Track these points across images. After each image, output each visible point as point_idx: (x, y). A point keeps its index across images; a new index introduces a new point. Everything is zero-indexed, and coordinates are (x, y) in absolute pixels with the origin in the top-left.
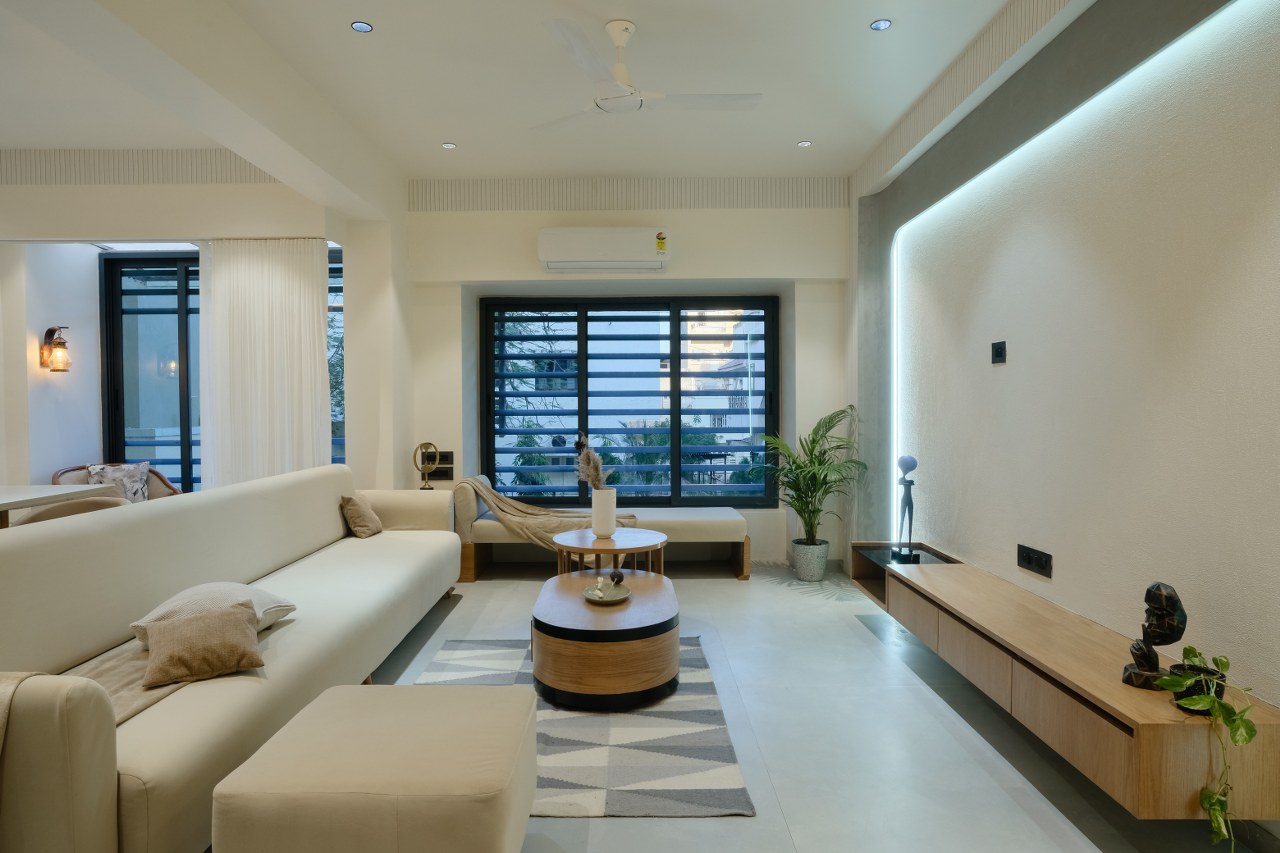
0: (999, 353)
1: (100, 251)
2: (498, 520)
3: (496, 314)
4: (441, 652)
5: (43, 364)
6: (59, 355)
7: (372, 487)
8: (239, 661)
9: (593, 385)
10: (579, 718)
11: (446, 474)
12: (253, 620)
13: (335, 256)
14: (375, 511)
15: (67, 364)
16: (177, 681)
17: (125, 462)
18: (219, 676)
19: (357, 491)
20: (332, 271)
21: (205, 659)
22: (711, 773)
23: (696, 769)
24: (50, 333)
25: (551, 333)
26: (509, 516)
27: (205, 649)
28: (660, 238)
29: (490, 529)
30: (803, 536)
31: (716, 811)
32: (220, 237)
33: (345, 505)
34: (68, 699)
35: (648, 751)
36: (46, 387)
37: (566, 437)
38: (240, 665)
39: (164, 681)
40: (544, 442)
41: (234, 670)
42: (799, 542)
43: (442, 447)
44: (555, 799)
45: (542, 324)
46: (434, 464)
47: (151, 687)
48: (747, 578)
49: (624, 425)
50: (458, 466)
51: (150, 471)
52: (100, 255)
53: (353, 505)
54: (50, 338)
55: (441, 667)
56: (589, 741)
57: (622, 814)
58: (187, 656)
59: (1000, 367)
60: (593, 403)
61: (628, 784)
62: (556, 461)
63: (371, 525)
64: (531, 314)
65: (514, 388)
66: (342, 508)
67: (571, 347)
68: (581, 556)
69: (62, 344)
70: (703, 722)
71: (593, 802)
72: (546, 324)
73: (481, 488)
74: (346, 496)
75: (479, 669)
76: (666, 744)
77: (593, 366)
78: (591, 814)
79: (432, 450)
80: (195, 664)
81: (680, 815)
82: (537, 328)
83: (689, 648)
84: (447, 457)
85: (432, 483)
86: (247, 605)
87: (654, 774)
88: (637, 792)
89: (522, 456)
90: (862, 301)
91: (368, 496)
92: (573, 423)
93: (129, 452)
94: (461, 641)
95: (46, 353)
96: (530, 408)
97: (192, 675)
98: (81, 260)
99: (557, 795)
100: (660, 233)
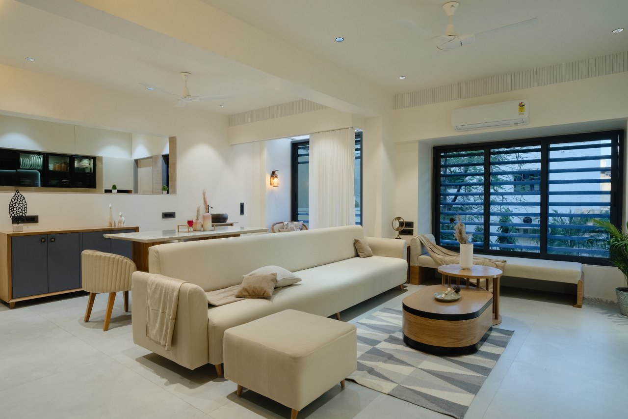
1: (291, 140)
2: (431, 256)
3: (443, 154)
4: (378, 312)
5: (271, 184)
6: (275, 180)
7: (373, 237)
8: (264, 294)
9: (552, 188)
10: (414, 352)
11: (410, 233)
12: (274, 280)
13: (359, 135)
14: (370, 247)
15: (278, 184)
16: (245, 297)
17: (298, 221)
18: (258, 298)
19: (365, 237)
20: (356, 141)
21: (253, 291)
22: (457, 394)
23: (451, 390)
24: (273, 173)
25: (520, 159)
26: (436, 255)
27: (254, 288)
28: (521, 105)
29: (425, 260)
31: (442, 411)
32: (316, 132)
33: (356, 242)
34: (190, 291)
35: (433, 375)
36: (272, 192)
37: (533, 218)
38: (264, 296)
39: (240, 296)
40: (516, 220)
41: (262, 297)
43: (407, 219)
44: (373, 381)
45: (515, 154)
46: (402, 227)
47: (238, 297)
48: (580, 307)
49: (555, 211)
50: (415, 228)
51: (303, 225)
52: (291, 142)
53: (359, 243)
54: (273, 174)
55: (373, 318)
56: (409, 363)
57: (396, 396)
58: (248, 288)
60: (552, 199)
61: (411, 385)
62: (525, 231)
63: (366, 253)
64: (505, 149)
65: (495, 190)
66: (355, 244)
67: (538, 166)
68: (478, 280)
69: (276, 177)
70: (475, 371)
71: (388, 387)
72: (517, 154)
73: (424, 240)
74: (356, 239)
75: (388, 322)
76: (445, 375)
77: (552, 177)
78: (382, 391)
79: (402, 220)
80: (250, 292)
81: (423, 406)
82: (511, 157)
83: (504, 336)
84: (410, 224)
85: (401, 236)
86: (275, 275)
87: (428, 385)
88: (410, 389)
89: (502, 227)
91: (368, 240)
92: (537, 210)
93: (299, 217)
94: (390, 309)
95: (272, 180)
96: (505, 201)
97: (249, 296)
98: (284, 145)
99: (374, 379)
100: (521, 103)
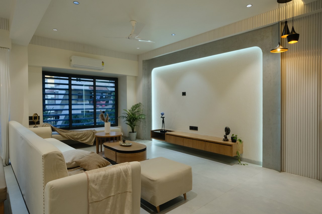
0: (184, 94)
3: (45, 76)
30: (131, 131)
42: (130, 132)
59: (184, 96)
60: (73, 102)
90: (144, 82)
100: (103, 62)
